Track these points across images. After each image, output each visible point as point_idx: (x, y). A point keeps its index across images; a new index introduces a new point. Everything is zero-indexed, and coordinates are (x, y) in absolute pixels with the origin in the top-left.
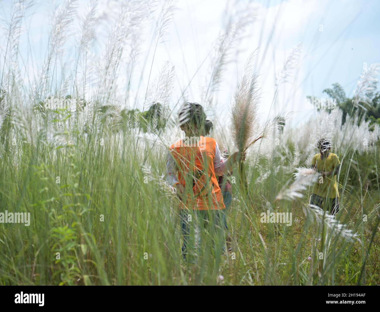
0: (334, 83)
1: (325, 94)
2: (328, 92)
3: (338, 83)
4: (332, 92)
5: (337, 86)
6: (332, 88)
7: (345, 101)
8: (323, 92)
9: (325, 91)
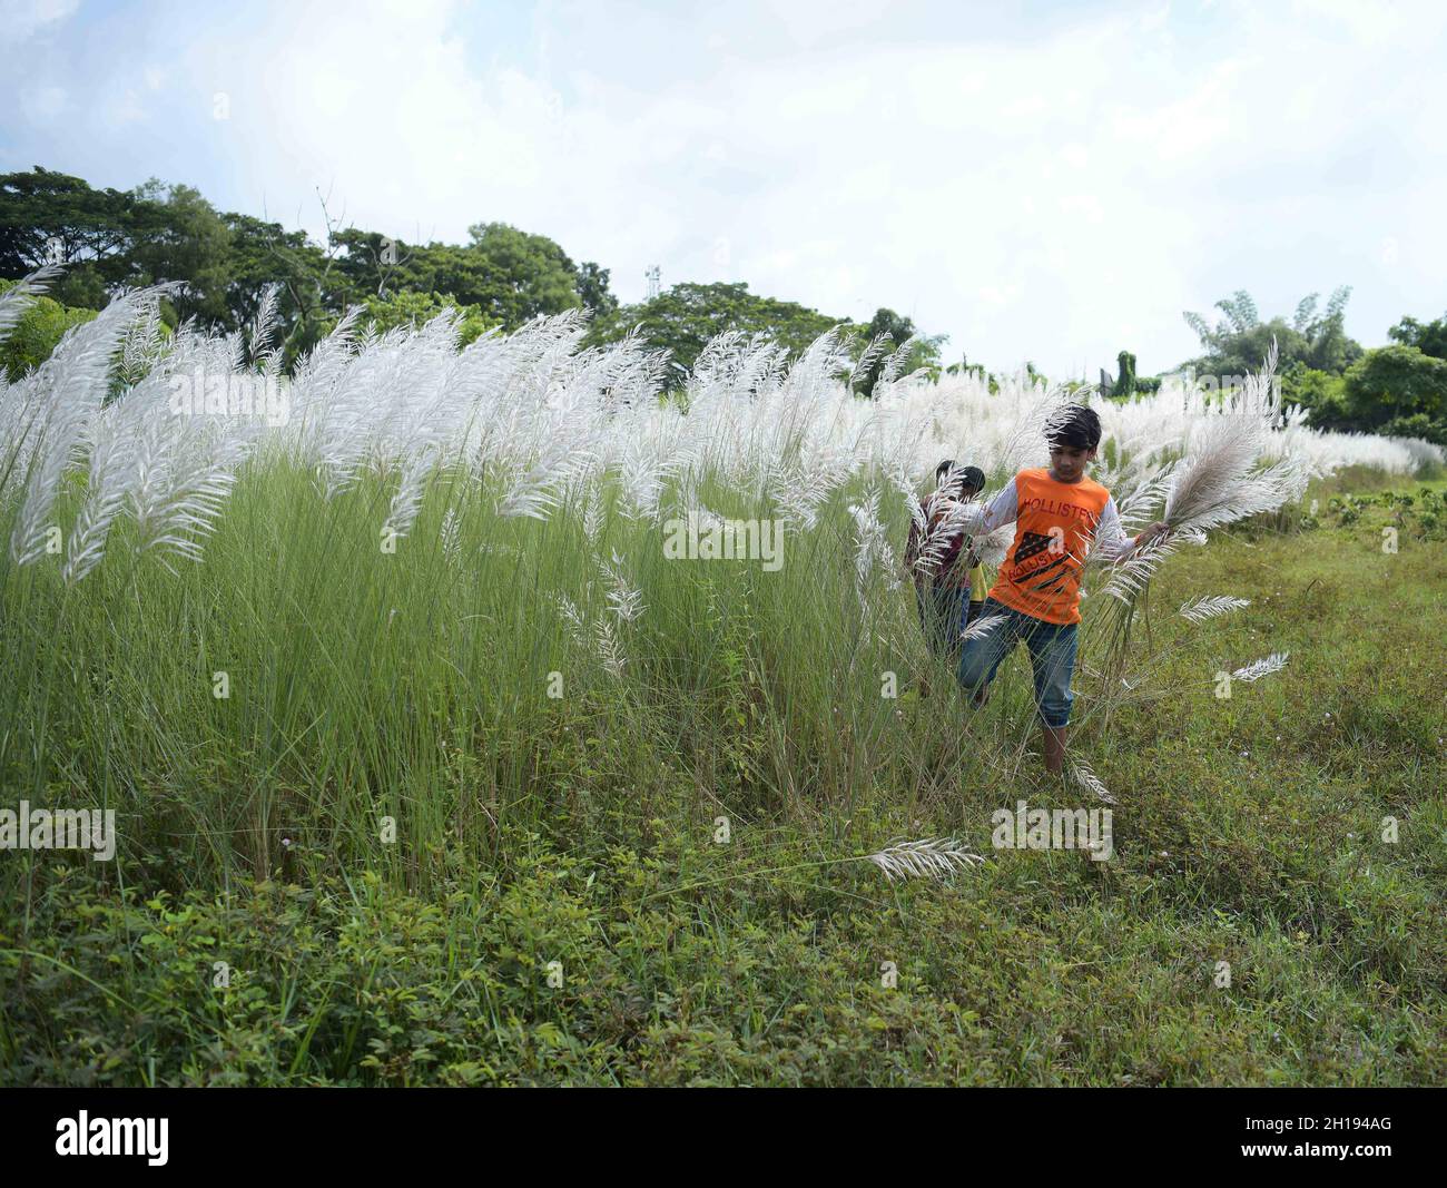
0: (1239, 290)
1: (1220, 309)
2: (1225, 306)
3: (1244, 291)
4: (1232, 308)
5: (1242, 297)
6: (1232, 299)
7: (1256, 326)
8: (1216, 306)
9: (1220, 304)
